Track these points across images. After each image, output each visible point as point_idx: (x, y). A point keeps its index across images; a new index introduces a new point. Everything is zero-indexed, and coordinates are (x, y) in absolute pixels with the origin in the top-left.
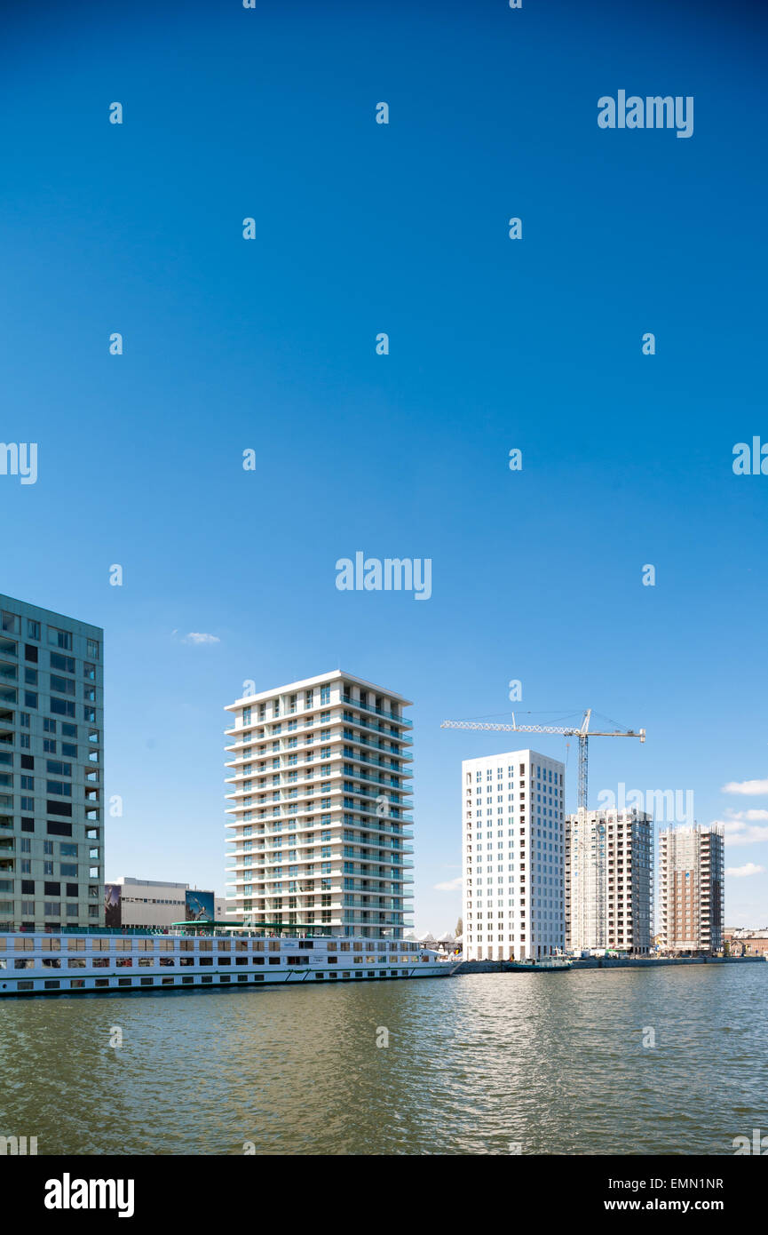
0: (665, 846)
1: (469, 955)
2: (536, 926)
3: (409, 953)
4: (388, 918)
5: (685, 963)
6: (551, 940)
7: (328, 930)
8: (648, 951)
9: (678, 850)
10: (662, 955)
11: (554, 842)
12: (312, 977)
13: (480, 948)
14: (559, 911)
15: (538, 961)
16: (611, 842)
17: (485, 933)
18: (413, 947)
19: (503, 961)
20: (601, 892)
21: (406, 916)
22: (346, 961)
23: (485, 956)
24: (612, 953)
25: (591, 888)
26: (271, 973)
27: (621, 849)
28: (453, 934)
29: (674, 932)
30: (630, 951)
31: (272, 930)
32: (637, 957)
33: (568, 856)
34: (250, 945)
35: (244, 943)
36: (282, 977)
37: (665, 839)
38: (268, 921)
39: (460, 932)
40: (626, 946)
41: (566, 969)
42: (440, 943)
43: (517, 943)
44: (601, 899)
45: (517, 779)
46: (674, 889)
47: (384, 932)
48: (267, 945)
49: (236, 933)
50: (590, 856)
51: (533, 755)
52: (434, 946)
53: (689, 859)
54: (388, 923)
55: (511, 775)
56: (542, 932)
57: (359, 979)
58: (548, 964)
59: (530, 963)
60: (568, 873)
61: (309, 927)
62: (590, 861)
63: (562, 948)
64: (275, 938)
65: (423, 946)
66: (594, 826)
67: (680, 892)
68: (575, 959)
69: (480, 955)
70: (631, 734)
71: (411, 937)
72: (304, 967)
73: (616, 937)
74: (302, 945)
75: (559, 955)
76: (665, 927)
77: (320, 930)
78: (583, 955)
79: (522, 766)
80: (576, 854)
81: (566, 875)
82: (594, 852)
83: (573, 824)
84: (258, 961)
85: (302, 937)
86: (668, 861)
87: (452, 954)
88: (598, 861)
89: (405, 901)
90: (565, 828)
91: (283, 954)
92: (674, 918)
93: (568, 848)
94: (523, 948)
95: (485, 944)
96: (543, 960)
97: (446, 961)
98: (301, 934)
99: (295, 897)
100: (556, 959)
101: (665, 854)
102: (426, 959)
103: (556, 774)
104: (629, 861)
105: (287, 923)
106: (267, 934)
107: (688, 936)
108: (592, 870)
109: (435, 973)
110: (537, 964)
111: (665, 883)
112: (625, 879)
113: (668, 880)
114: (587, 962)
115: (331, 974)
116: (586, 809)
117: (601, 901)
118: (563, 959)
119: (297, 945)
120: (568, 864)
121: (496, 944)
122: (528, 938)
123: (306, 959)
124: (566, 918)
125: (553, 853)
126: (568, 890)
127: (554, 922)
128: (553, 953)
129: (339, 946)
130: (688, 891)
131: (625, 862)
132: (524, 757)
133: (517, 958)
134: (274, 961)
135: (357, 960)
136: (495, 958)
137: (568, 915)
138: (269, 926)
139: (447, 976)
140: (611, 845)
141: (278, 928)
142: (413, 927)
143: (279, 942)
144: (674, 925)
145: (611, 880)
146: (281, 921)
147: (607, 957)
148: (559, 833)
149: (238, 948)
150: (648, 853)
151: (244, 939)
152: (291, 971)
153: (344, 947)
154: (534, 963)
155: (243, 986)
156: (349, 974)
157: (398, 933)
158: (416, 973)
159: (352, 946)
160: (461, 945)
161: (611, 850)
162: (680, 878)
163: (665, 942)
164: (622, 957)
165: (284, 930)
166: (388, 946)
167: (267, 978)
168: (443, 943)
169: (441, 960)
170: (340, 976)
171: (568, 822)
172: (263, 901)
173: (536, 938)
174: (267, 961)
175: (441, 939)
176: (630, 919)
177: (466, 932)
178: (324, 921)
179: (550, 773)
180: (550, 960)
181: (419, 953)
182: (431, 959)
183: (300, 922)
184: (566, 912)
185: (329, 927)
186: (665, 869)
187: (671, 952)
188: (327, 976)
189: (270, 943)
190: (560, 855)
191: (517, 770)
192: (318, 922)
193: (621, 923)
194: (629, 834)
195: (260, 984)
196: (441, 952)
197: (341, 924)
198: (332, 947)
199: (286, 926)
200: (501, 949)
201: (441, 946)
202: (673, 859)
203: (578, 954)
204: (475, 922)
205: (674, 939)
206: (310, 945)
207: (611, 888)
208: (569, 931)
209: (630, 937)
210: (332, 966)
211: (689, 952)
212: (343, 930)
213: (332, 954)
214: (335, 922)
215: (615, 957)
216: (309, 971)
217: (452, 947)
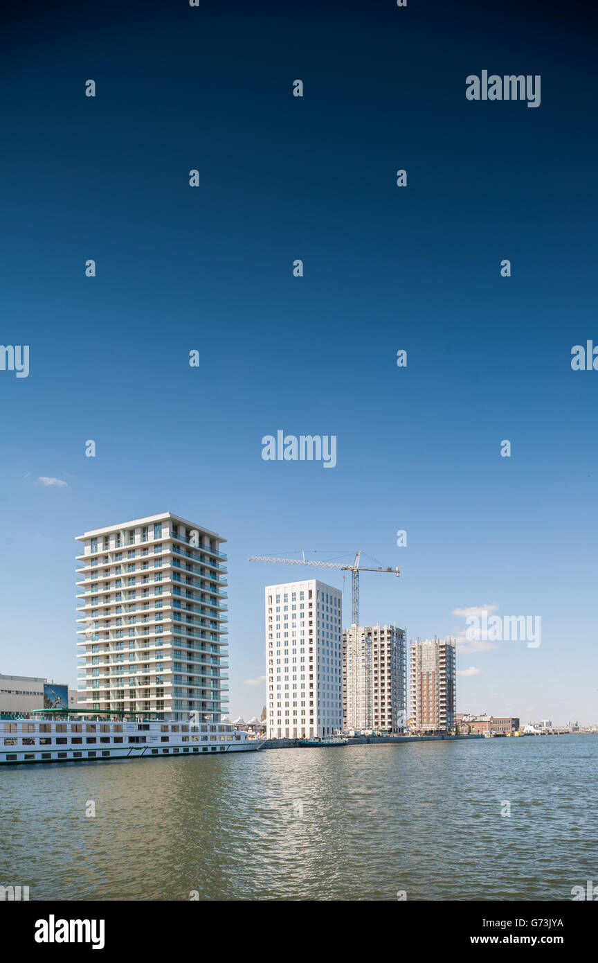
0: (414, 654)
1: (272, 734)
2: (321, 712)
3: (225, 733)
4: (209, 706)
5: (429, 739)
6: (333, 723)
7: (161, 716)
8: (402, 731)
9: (423, 657)
10: (413, 734)
11: (334, 650)
12: (149, 752)
13: (279, 730)
14: (339, 701)
15: (323, 739)
16: (376, 650)
17: (283, 717)
18: (229, 729)
19: (297, 739)
20: (369, 687)
21: (222, 705)
22: (175, 740)
23: (284, 735)
24: (377, 733)
25: (362, 684)
26: (115, 750)
27: (383, 656)
28: (259, 719)
29: (421, 717)
30: (390, 731)
31: (116, 716)
32: (395, 735)
33: (345, 660)
34: (98, 727)
35: (93, 726)
36: (125, 753)
37: (414, 649)
38: (112, 708)
39: (264, 716)
40: (387, 727)
41: (344, 744)
42: (249, 726)
43: (307, 726)
44: (369, 693)
45: (306, 601)
46: (421, 685)
47: (206, 717)
48: (112, 728)
49: (86, 718)
50: (360, 661)
51: (318, 584)
52: (244, 728)
53: (431, 665)
54: (209, 710)
55: (302, 598)
56: (326, 717)
57: (186, 754)
58: (331, 741)
59: (317, 741)
60: (345, 673)
61: (146, 714)
62: (361, 664)
63: (341, 729)
64: (119, 722)
65: (236, 728)
66: (363, 638)
67: (425, 687)
68: (350, 737)
69: (280, 734)
70: (390, 570)
71: (227, 721)
72: (142, 745)
73: (380, 721)
74: (140, 727)
75: (339, 734)
76: (415, 713)
77: (155, 716)
78: (356, 734)
79: (310, 592)
80: (351, 658)
81: (343, 674)
82: (364, 658)
83: (348, 636)
84: (105, 740)
85: (140, 721)
86: (417, 665)
87: (258, 734)
88: (367, 664)
89: (222, 694)
90: (342, 639)
91: (125, 735)
92: (421, 706)
93: (344, 654)
94: (312, 729)
95: (283, 726)
96: (327, 738)
97: (253, 739)
98: (140, 719)
99: (134, 690)
100: (336, 737)
101: (414, 659)
102: (238, 738)
103: (335, 599)
104: (389, 664)
105: (129, 710)
106: (112, 719)
107: (431, 720)
108: (362, 671)
109: (246, 749)
110: (322, 741)
111: (414, 681)
112: (386, 678)
113: (417, 679)
114: (359, 740)
115: (164, 750)
116: (357, 625)
117: (369, 694)
118: (342, 737)
119: (137, 728)
120: (345, 666)
121: (291, 726)
122: (315, 721)
123: (144, 739)
124: (343, 706)
125: (334, 658)
126: (345, 685)
127: (334, 709)
128: (334, 732)
129: (170, 728)
130: (431, 687)
131: (386, 665)
132: (311, 585)
133: (308, 736)
134: (118, 740)
135: (185, 739)
136: (291, 737)
137: (345, 704)
138: (114, 713)
139: (255, 751)
140: (376, 652)
141: (121, 714)
142: (228, 713)
143: (121, 725)
144: (421, 712)
145: (376, 678)
146: (123, 709)
147: (373, 736)
148: (338, 643)
149: (88, 730)
150: (402, 658)
151: (93, 723)
152: (132, 748)
153: (175, 729)
154: (320, 740)
155: (92, 759)
156: (178, 750)
157: (217, 717)
158: (231, 749)
159: (180, 728)
160: (265, 727)
161: (376, 656)
162: (425, 678)
163: (415, 724)
164: (385, 736)
165: (126, 716)
166: (208, 728)
167: (112, 754)
168: (252, 726)
169: (250, 739)
170: (171, 751)
171: (344, 635)
172: (108, 692)
173: (322, 721)
174: (112, 740)
175: (249, 723)
176: (390, 707)
177: (269, 718)
178: (158, 708)
179: (331, 597)
180: (332, 738)
181: (233, 733)
182: (243, 738)
183: (138, 709)
184: (343, 702)
185: (162, 713)
186: (414, 670)
187: (419, 731)
188: (160, 752)
189: (115, 726)
190: (338, 659)
191: (306, 595)
192: (153, 710)
193: (383, 710)
194: (389, 645)
195: (107, 758)
196: (250, 732)
197: (171, 711)
198: (165, 729)
199: (127, 713)
200: (295, 729)
201: (250, 728)
202: (420, 663)
203: (352, 733)
204: (276, 709)
205: (421, 722)
206: (147, 728)
207: (376, 685)
208: (345, 717)
209: (390, 720)
210: (165, 744)
211: (432, 732)
212: (173, 716)
213: (165, 734)
214: (167, 709)
215: (379, 736)
216: (146, 748)
217: (258, 728)
